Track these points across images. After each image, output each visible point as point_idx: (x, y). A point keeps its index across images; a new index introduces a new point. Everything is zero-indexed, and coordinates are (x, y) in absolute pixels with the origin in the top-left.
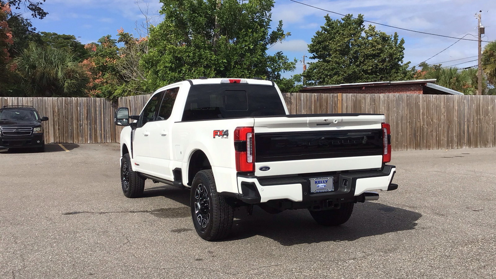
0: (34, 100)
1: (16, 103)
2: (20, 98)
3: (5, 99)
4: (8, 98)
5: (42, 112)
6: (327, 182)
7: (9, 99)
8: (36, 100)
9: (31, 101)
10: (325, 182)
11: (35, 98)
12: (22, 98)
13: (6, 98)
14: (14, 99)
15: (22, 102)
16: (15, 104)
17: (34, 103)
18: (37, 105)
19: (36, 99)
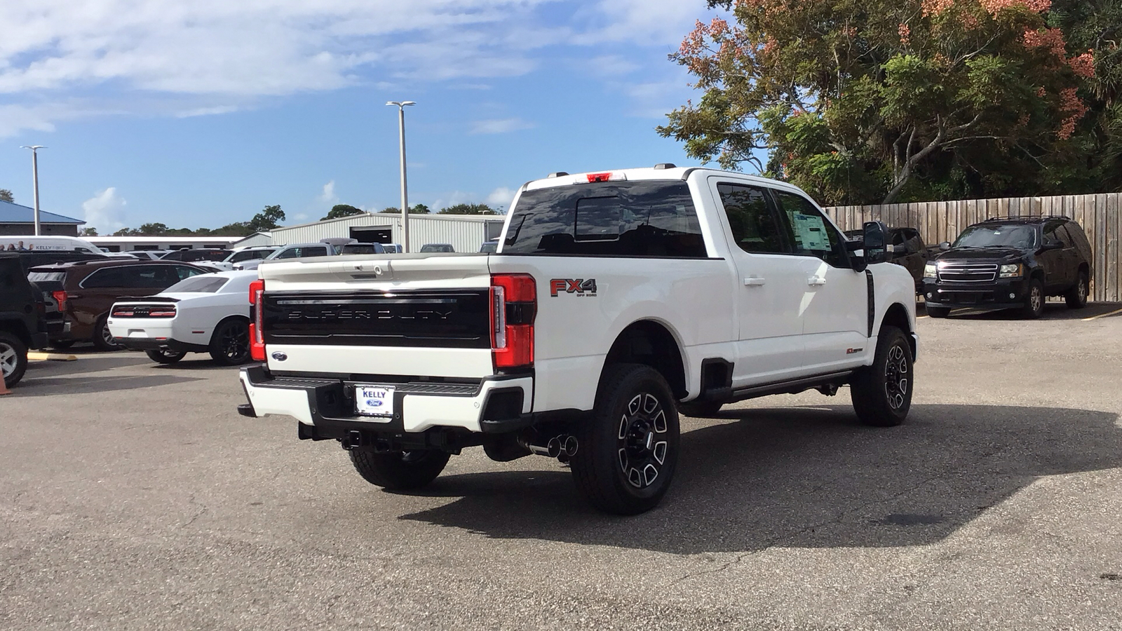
0: (1097, 202)
1: (1059, 211)
2: (1067, 197)
3: (1037, 202)
4: (1043, 198)
5: (1115, 228)
6: (385, 396)
7: (1046, 200)
8: (1103, 200)
9: (1091, 204)
10: (381, 395)
11: (1101, 196)
12: (1072, 196)
13: (1038, 199)
14: (1057, 200)
15: (1072, 207)
16: (1058, 213)
17: (1099, 206)
18: (1104, 212)
19: (1102, 198)
